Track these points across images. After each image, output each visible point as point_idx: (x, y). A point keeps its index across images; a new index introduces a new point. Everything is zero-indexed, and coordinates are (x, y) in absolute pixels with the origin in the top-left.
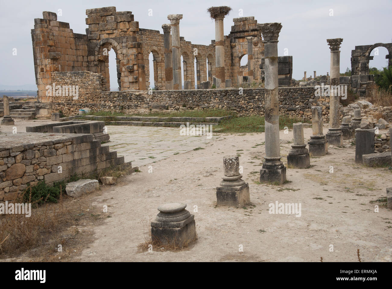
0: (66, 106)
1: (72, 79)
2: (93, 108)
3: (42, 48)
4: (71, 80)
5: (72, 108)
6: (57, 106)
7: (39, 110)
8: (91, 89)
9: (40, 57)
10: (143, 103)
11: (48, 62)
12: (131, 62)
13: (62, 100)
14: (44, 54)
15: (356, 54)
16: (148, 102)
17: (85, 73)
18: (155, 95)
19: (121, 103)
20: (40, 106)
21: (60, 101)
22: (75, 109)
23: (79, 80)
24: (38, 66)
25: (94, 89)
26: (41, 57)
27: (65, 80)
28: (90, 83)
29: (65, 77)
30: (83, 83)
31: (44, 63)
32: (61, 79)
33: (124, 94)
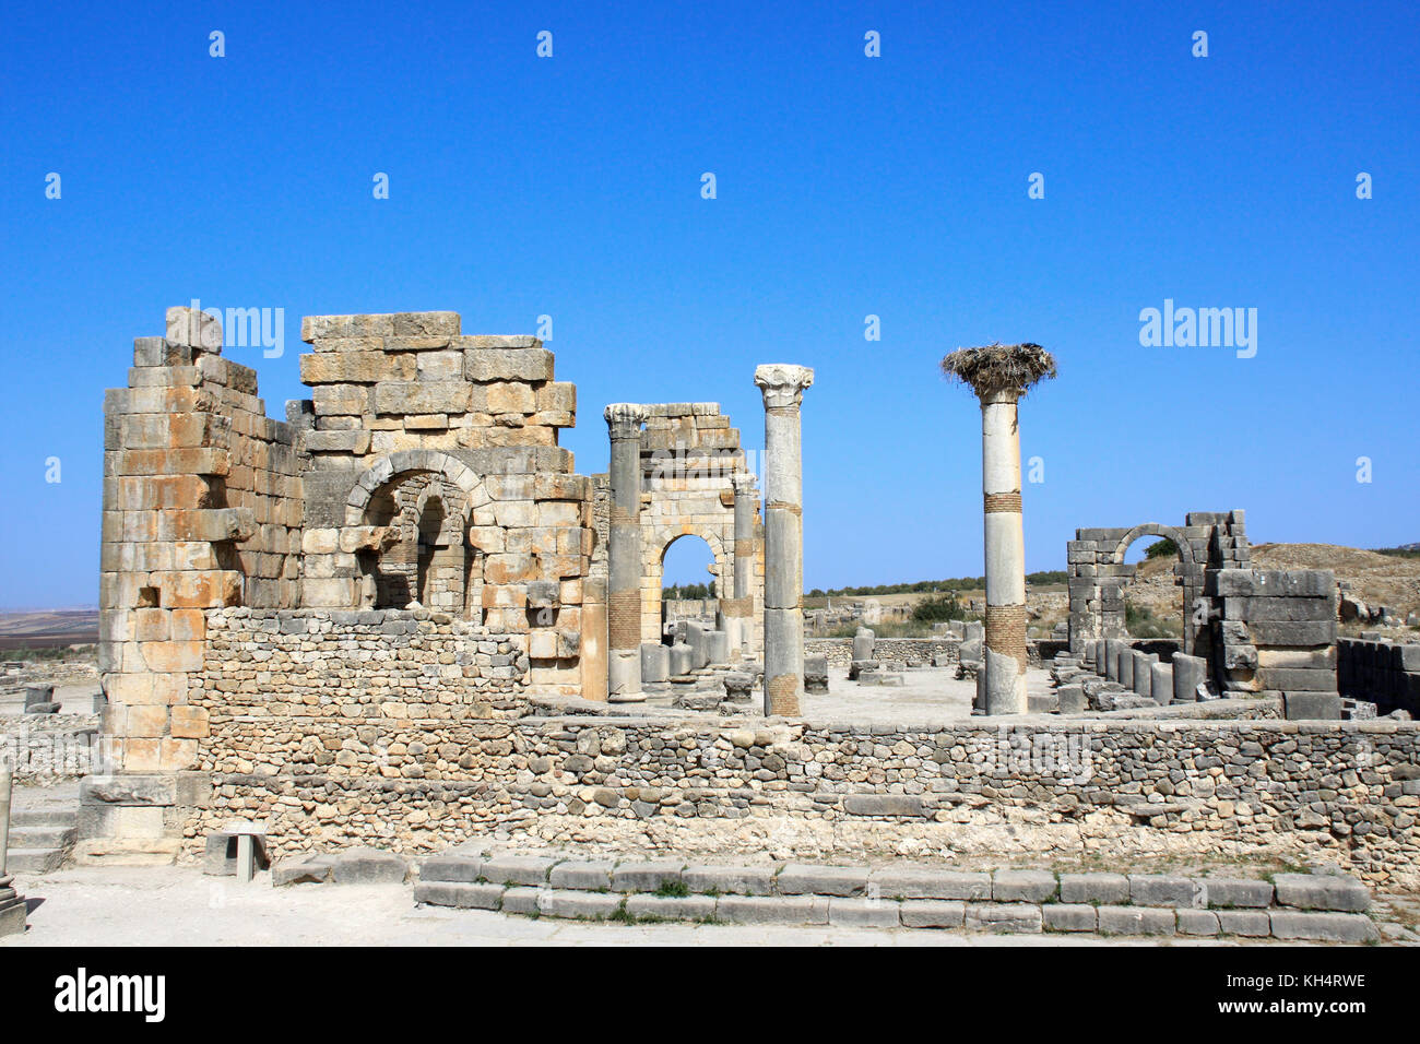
0: (287, 791)
1: (339, 648)
2: (465, 809)
3: (161, 485)
4: (332, 654)
5: (324, 802)
6: (230, 790)
7: (102, 814)
8: (455, 708)
9: (144, 530)
10: (782, 784)
11: (193, 558)
12: (548, 563)
13: (259, 756)
14: (171, 514)
16: (814, 781)
17: (426, 624)
18: (854, 747)
19: (644, 782)
20: (116, 791)
21: (246, 767)
22: (345, 810)
23: (381, 654)
24: (123, 575)
25: (479, 704)
26: (150, 533)
27: (296, 656)
28: (454, 672)
29: (295, 639)
30: (405, 673)
31: (165, 561)
32: (268, 646)
33: (666, 735)
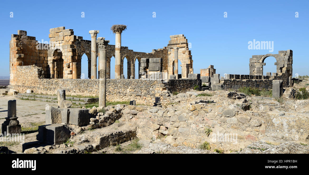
0: (21, 87)
1: (25, 70)
5: (24, 89)
6: (17, 87)
7: (9, 90)
8: (34, 77)
9: (12, 57)
12: (68, 61)
14: (14, 55)
15: (253, 61)
23: (28, 71)
24: (11, 62)
28: (33, 73)
30: (30, 73)
31: (14, 60)
